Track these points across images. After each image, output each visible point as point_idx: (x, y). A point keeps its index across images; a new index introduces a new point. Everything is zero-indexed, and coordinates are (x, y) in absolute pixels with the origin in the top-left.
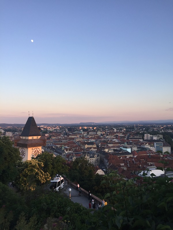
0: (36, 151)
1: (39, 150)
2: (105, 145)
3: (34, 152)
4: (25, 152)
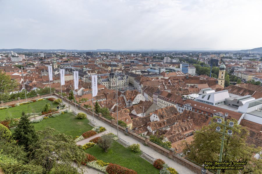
2: (129, 67)
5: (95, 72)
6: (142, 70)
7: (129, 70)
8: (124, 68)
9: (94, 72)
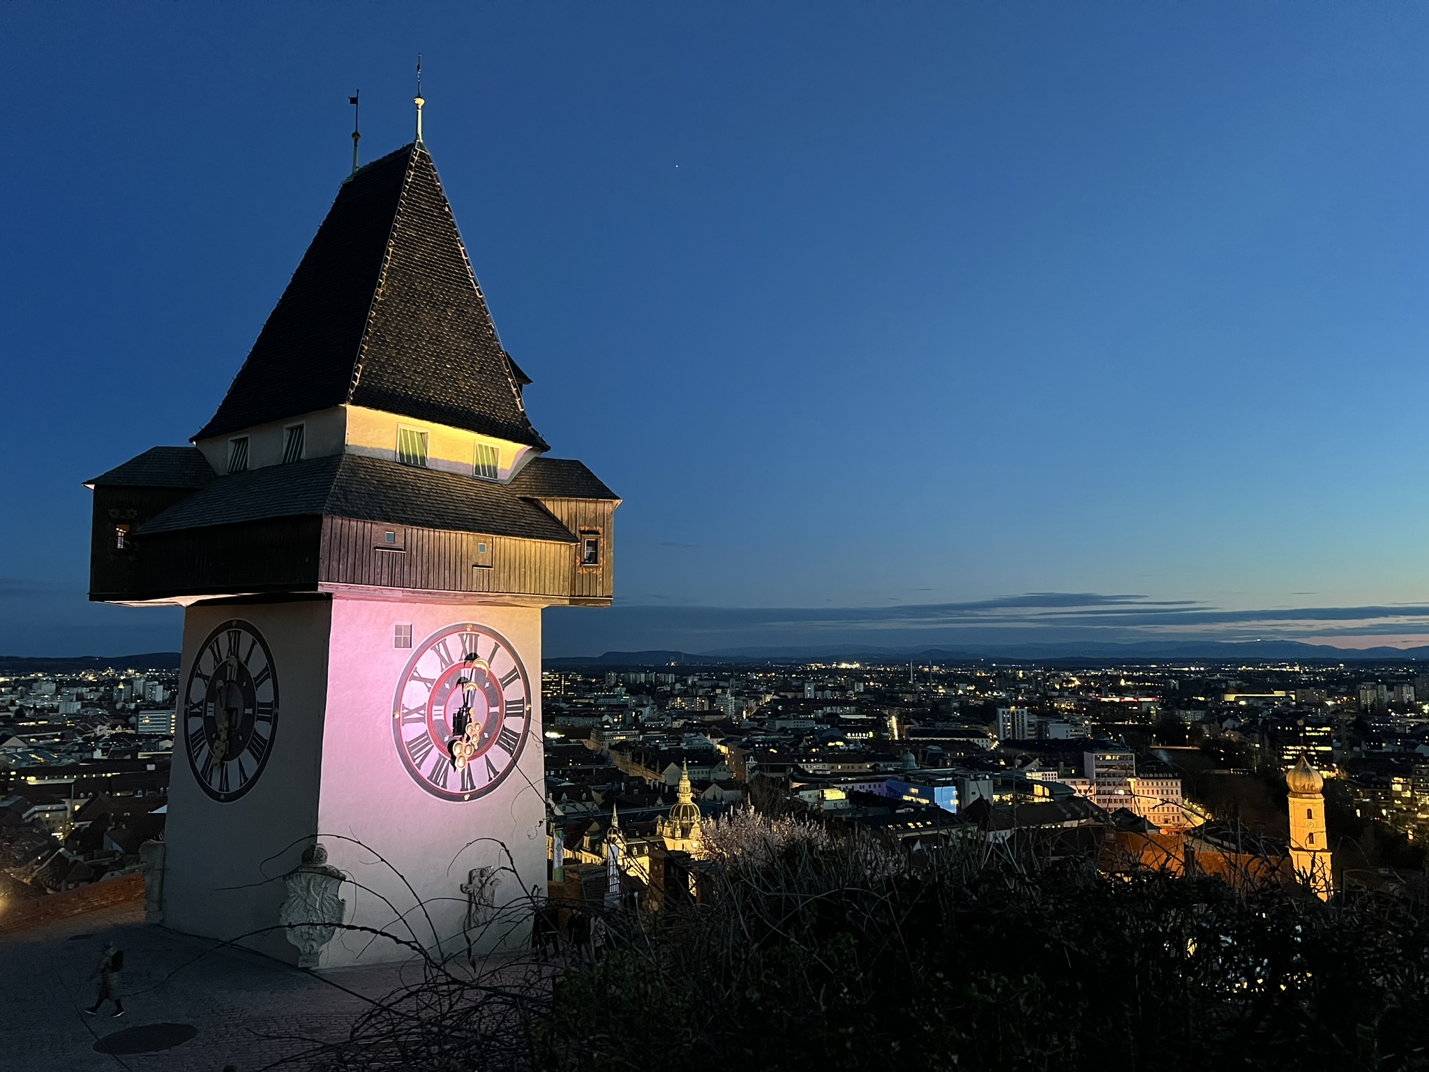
2: (783, 769)
3: (431, 681)
4: (269, 681)
5: (590, 798)
6: (857, 787)
7: (786, 785)
8: (753, 770)
9: (584, 795)
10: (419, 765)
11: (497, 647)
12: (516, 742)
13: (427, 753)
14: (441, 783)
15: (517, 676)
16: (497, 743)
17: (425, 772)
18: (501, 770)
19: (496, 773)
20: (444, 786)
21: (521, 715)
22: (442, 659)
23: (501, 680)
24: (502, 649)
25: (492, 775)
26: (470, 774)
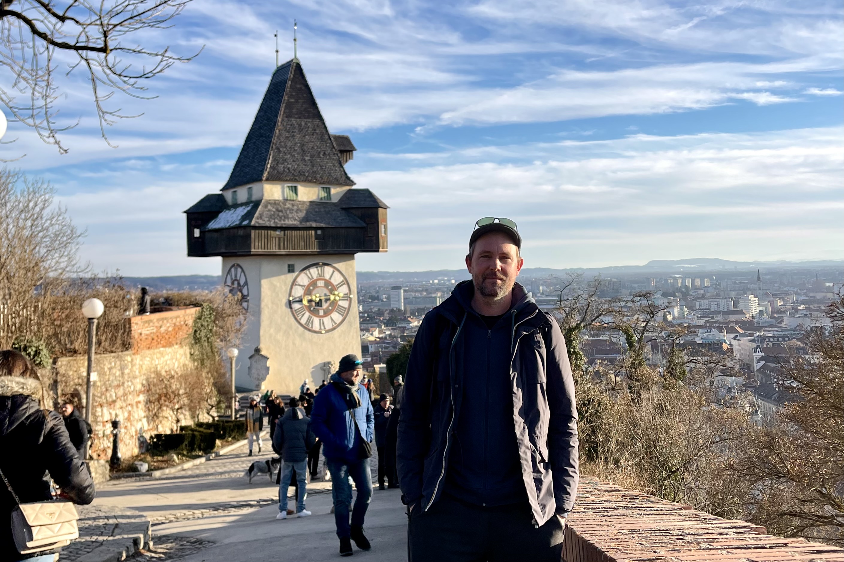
0: (314, 284)
1: (337, 279)
3: (304, 286)
4: (246, 287)
10: (300, 319)
11: (334, 272)
12: (345, 311)
13: (303, 315)
14: (310, 326)
15: (344, 284)
16: (336, 311)
17: (303, 321)
18: (338, 322)
19: (335, 323)
20: (312, 327)
21: (347, 300)
22: (309, 277)
23: (337, 285)
24: (336, 273)
25: (334, 324)
26: (323, 323)
